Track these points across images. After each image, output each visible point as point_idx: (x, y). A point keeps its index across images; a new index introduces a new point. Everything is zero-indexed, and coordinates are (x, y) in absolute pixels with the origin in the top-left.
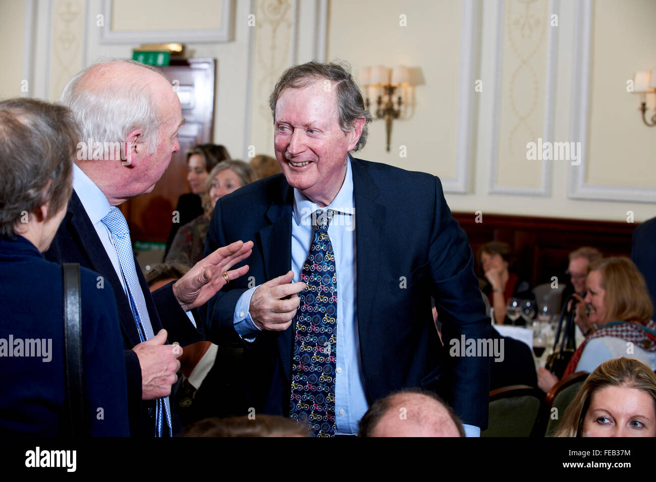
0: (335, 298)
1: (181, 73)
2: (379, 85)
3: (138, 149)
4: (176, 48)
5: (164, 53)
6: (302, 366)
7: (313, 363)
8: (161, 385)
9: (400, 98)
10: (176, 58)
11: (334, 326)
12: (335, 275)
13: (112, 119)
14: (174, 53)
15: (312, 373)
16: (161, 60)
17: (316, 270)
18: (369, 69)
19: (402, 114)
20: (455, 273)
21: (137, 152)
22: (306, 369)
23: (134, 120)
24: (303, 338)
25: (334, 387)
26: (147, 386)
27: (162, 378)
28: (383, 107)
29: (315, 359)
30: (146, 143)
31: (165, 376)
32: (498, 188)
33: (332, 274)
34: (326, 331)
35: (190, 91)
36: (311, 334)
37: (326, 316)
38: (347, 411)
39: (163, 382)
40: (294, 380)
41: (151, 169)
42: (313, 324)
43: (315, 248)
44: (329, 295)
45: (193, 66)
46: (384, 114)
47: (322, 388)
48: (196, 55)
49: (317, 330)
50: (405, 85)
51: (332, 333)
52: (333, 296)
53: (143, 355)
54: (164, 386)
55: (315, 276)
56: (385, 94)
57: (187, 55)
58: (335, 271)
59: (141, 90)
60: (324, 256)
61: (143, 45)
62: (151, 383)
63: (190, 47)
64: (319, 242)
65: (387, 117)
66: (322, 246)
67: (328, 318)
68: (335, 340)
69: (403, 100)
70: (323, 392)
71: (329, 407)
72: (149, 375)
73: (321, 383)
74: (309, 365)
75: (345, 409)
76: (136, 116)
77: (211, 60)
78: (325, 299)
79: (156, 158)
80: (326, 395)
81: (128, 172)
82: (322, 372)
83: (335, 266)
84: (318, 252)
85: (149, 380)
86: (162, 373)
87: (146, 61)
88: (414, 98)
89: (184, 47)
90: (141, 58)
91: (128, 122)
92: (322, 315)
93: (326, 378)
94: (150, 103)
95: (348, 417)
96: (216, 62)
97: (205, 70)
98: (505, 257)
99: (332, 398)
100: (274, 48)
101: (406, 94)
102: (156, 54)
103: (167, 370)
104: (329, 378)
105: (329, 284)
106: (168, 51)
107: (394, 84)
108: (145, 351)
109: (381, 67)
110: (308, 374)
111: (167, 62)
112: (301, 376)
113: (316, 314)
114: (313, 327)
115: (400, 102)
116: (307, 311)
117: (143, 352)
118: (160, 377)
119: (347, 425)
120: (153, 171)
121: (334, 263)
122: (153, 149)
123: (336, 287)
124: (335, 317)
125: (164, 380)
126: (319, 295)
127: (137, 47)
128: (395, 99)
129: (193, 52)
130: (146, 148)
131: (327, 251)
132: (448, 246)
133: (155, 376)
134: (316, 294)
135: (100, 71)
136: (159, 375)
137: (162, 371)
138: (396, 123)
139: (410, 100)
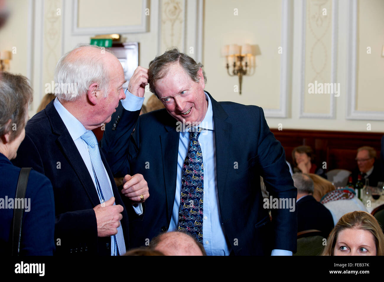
0: (202, 177)
1: (119, 51)
2: (234, 56)
3: (97, 95)
4: (116, 37)
5: (109, 40)
6: (184, 217)
7: (190, 215)
8: (110, 228)
9: (246, 63)
10: (115, 42)
11: (202, 193)
12: (202, 164)
13: (81, 77)
14: (115, 40)
15: (190, 221)
16: (107, 43)
17: (191, 162)
18: (228, 47)
19: (248, 72)
20: (274, 162)
21: (96, 97)
22: (186, 219)
23: (93, 77)
24: (185, 201)
25: (202, 228)
26: (101, 229)
27: (110, 224)
28: (237, 68)
29: (191, 213)
30: (101, 91)
31: (112, 223)
32: (305, 114)
33: (200, 164)
34: (197, 196)
35: (124, 62)
36: (189, 198)
37: (197, 188)
38: (210, 242)
39: (111, 226)
40: (180, 225)
41: (106, 107)
42: (190, 193)
43: (190, 149)
44: (199, 176)
45: (126, 47)
46: (237, 73)
47: (195, 229)
48: (127, 41)
49: (193, 196)
50: (249, 55)
51: (201, 198)
52: (201, 177)
53: (99, 211)
54: (112, 229)
55: (191, 165)
56: (238, 61)
57: (122, 41)
58: (202, 162)
59: (97, 61)
60: (196, 153)
61: (97, 35)
62: (104, 227)
63: (124, 36)
64: (193, 146)
65: (239, 74)
66: (194, 148)
67: (198, 189)
68: (203, 201)
69: (248, 64)
70: (196, 232)
71: (200, 240)
72: (102, 222)
73: (195, 226)
74: (188, 216)
75: (209, 241)
76: (94, 75)
77: (136, 44)
78: (197, 178)
79: (108, 100)
80: (198, 233)
81: (93, 108)
82: (195, 220)
83: (202, 159)
84: (192, 151)
85: (103, 226)
86: (110, 221)
87: (98, 45)
88: (254, 63)
89: (120, 36)
90: (96, 43)
91: (90, 78)
92: (195, 188)
93: (197, 224)
94: (103, 68)
95: (211, 245)
96: (139, 44)
97: (133, 49)
98: (309, 155)
99: (201, 235)
100: (172, 35)
101: (250, 61)
102: (104, 40)
103: (113, 219)
104: (199, 224)
105: (199, 170)
106: (111, 39)
107: (243, 55)
108: (100, 209)
109: (235, 45)
110: (187, 221)
111: (111, 45)
112: (183, 223)
113: (191, 187)
114: (190, 195)
115: (246, 66)
116: (187, 185)
117: (99, 210)
118: (109, 224)
119: (210, 250)
120: (107, 108)
121: (202, 158)
122: (106, 95)
123: (203, 171)
124: (202, 188)
125: (112, 225)
126: (193, 176)
127: (93, 37)
128: (243, 63)
129: (126, 39)
130: (102, 94)
131: (197, 151)
132: (269, 146)
133: (106, 223)
134: (191, 175)
135: (76, 51)
136: (108, 222)
137: (110, 220)
138: (244, 78)
139: (252, 64)
